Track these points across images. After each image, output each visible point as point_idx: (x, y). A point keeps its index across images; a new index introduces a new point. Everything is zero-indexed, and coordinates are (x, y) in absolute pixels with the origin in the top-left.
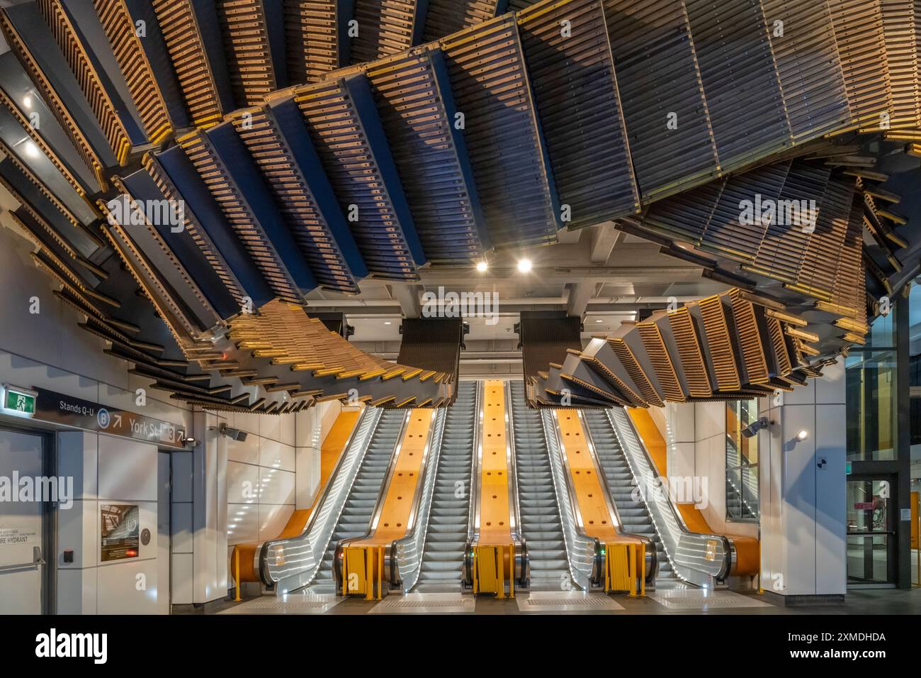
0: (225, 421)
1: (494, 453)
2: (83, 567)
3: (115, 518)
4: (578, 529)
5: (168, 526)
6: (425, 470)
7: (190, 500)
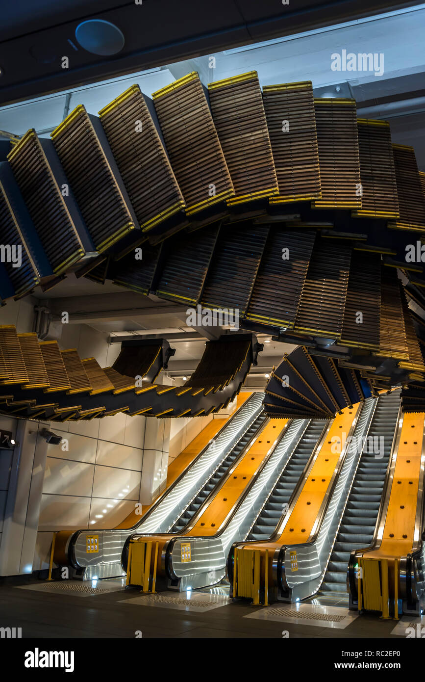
0: (46, 427)
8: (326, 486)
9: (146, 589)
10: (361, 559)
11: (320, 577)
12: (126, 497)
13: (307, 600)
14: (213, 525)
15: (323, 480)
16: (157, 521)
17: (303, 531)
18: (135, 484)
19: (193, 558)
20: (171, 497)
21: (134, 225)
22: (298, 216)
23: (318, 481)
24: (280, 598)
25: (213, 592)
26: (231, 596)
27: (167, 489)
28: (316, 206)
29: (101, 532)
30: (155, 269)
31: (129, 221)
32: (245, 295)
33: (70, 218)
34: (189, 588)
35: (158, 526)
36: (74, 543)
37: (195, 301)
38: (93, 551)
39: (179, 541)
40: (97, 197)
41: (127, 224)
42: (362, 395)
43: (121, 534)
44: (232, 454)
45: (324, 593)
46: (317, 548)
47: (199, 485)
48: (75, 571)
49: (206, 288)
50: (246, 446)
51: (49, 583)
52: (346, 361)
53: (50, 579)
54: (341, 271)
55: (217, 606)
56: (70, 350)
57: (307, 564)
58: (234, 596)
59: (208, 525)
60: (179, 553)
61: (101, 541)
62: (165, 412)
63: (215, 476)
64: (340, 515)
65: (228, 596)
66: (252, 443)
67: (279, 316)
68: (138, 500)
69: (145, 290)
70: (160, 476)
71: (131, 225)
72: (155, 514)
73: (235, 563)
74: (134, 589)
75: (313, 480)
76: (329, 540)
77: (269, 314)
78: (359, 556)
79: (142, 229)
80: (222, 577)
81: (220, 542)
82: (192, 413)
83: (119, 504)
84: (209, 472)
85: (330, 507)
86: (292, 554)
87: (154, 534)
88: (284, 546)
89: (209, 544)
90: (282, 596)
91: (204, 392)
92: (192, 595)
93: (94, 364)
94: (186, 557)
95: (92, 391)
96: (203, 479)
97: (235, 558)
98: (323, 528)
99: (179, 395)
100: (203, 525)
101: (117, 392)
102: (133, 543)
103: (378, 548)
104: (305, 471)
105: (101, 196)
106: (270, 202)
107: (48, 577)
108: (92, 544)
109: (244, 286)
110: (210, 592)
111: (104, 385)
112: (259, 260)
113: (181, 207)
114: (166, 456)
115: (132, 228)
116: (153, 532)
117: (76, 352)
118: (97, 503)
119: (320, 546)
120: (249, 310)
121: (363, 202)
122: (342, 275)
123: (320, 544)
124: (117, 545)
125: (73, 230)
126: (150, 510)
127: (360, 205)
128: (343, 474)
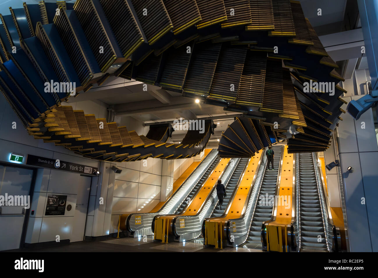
0: (114, 165)
2: (36, 217)
3: (55, 200)
5: (87, 205)
7: (95, 195)
8: (247, 191)
9: (163, 241)
10: (268, 226)
11: (246, 234)
12: (155, 197)
13: (241, 246)
14: (195, 210)
15: (246, 189)
16: (169, 209)
17: (238, 212)
18: (158, 192)
19: (186, 226)
20: (175, 198)
21: (144, 39)
22: (238, 37)
23: (244, 189)
24: (228, 245)
25: (196, 242)
26: (204, 244)
27: (173, 194)
28: (248, 29)
29: (142, 214)
30: (158, 70)
31: (141, 37)
32: (209, 83)
33: (108, 38)
34: (184, 240)
35: (169, 211)
36: (129, 220)
37: (181, 87)
38: (138, 223)
39: (179, 218)
40: (123, 26)
41: (140, 39)
42: (270, 142)
43: (152, 215)
44: (202, 178)
45: (249, 241)
46: (245, 220)
47: (188, 192)
48: (130, 233)
49: (187, 80)
50: (209, 174)
51: (117, 239)
52: (264, 121)
53: (118, 237)
54: (261, 70)
55: (198, 249)
56: (123, 127)
57: (240, 228)
58: (206, 244)
59: (192, 210)
60: (179, 224)
61: (142, 218)
62: (170, 156)
63: (195, 188)
64: (255, 204)
65: (203, 244)
66: (212, 173)
67: (228, 94)
69: (153, 82)
70: (169, 188)
71: (142, 39)
72: (168, 206)
73: (206, 228)
74: (158, 241)
75: (241, 189)
76: (250, 216)
77: (222, 94)
78: (266, 224)
79: (149, 43)
80: (200, 235)
81: (198, 218)
82: (183, 156)
83: (151, 201)
84: (192, 186)
85: (250, 201)
86: (233, 224)
87: (167, 215)
88: (229, 220)
89: (193, 219)
90: (229, 244)
91: (189, 146)
92: (185, 244)
93: (135, 134)
94: (182, 225)
95: (134, 146)
96: (190, 189)
97: (206, 226)
98: (247, 211)
99: (176, 148)
100: (190, 210)
101: (146, 146)
102: (157, 219)
103: (275, 220)
104: (237, 184)
105: (125, 25)
106: (222, 27)
107: (117, 236)
108: (138, 220)
109: (208, 78)
110: (194, 242)
111: (140, 143)
112: (216, 63)
113: (170, 27)
114: (172, 179)
115: (143, 41)
116: (167, 214)
117: (125, 128)
118: (140, 201)
119: (246, 219)
120: (211, 92)
121: (275, 26)
122: (262, 72)
123: (246, 218)
124: (150, 220)
125: (110, 45)
126: (165, 204)
127: (273, 27)
128: (255, 186)
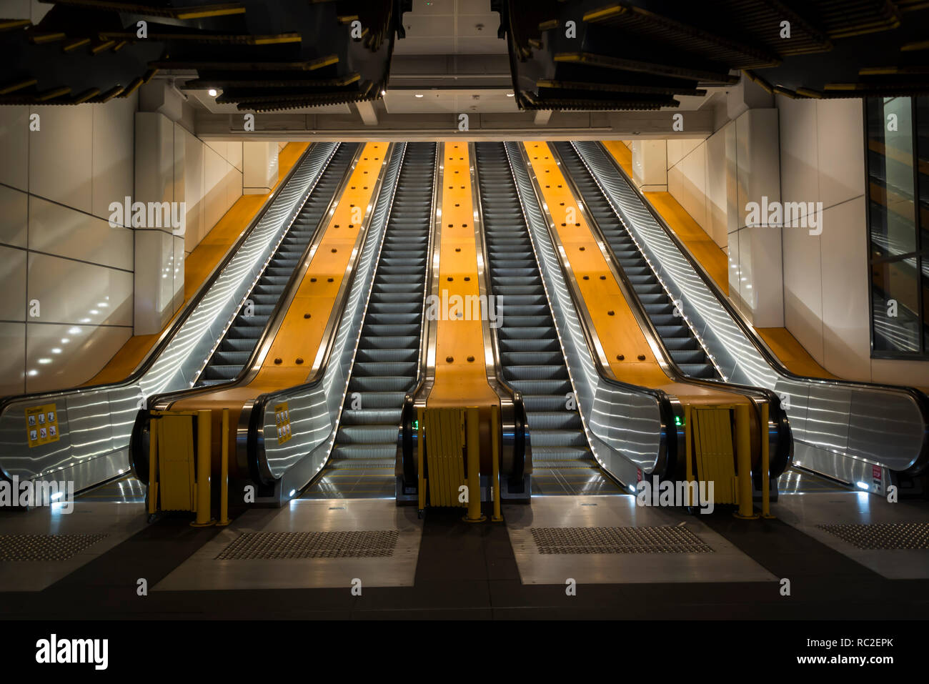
1: (458, 250)
4: (599, 369)
6: (353, 276)
68: (131, 325)
